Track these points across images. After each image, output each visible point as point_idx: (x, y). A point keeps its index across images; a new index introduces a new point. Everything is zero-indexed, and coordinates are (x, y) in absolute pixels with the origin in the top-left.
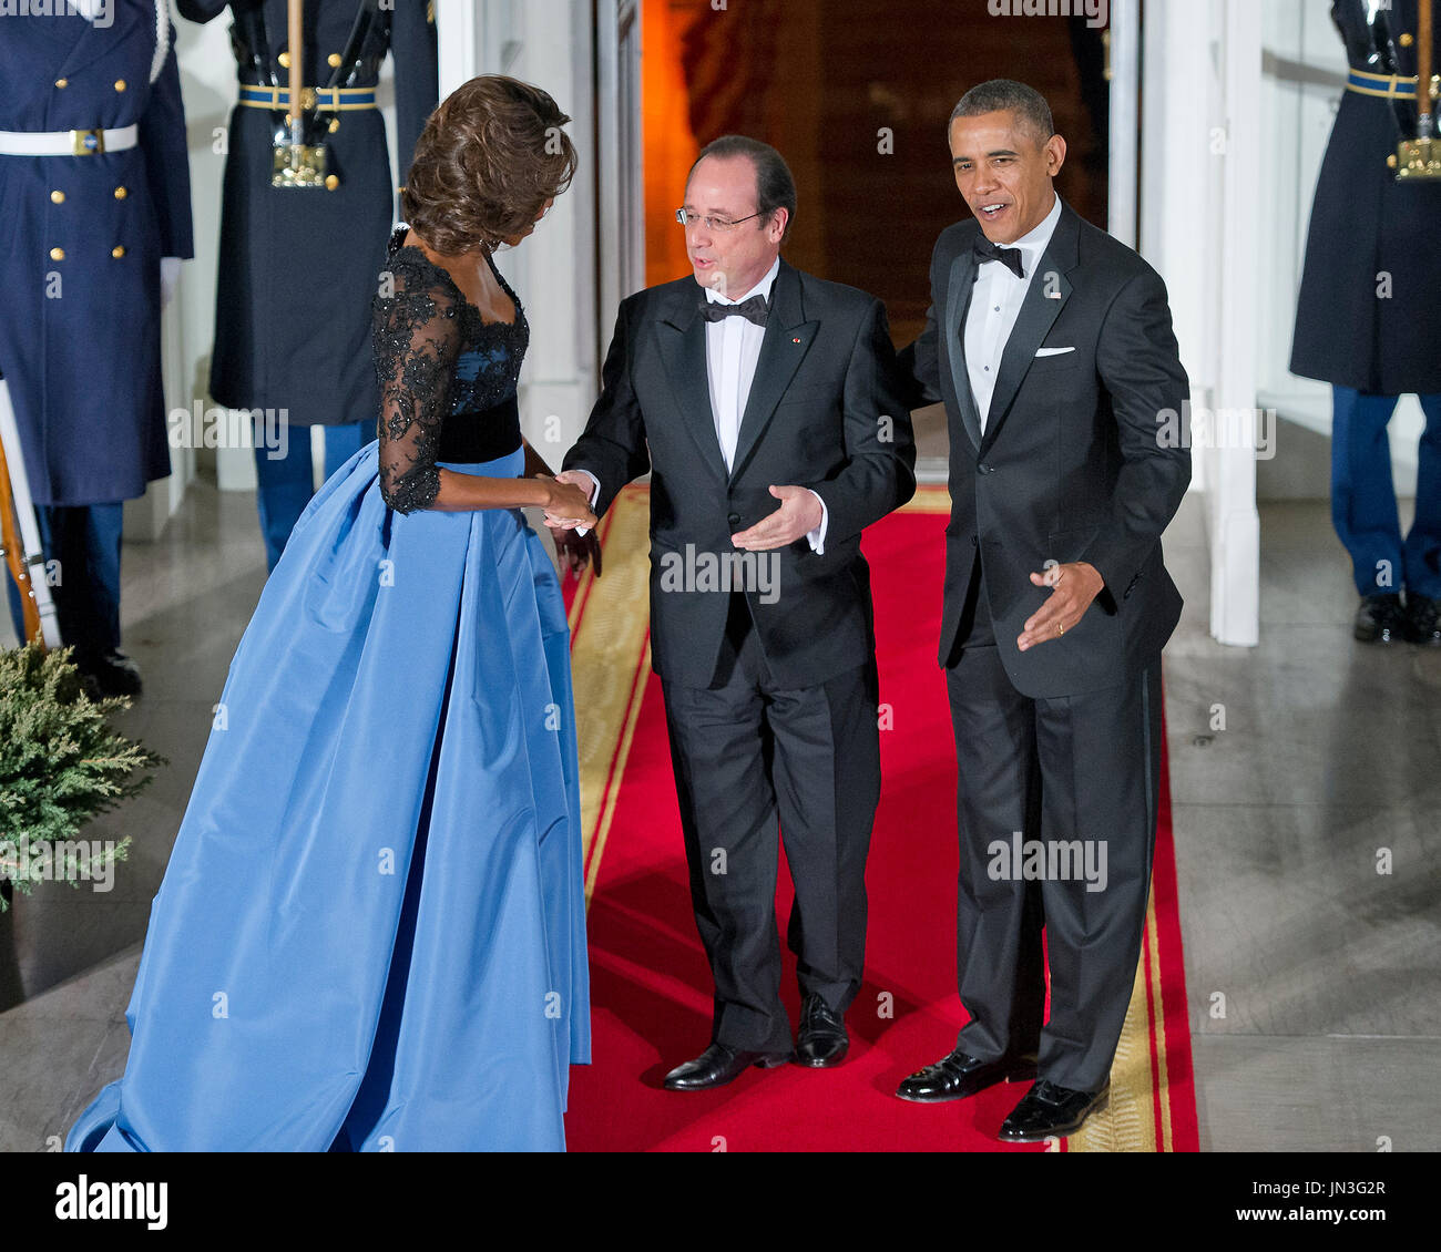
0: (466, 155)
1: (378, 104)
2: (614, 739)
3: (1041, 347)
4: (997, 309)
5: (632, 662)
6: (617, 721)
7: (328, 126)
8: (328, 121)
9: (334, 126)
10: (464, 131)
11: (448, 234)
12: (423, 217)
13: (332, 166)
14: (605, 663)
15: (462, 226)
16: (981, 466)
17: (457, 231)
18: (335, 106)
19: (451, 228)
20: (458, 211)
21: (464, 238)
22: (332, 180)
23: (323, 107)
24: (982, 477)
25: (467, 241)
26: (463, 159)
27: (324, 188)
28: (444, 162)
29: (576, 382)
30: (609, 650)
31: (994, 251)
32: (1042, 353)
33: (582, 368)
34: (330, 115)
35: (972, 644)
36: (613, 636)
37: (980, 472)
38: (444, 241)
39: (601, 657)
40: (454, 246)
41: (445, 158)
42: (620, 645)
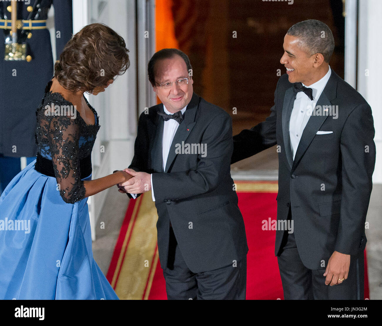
0: (87, 49)
1: (47, 26)
2: (144, 284)
3: (319, 130)
4: (302, 112)
5: (152, 253)
6: (146, 276)
7: (27, 36)
8: (27, 33)
9: (29, 36)
10: (88, 40)
11: (72, 82)
12: (63, 73)
13: (29, 52)
14: (141, 254)
15: (78, 78)
16: (293, 175)
17: (76, 81)
18: (30, 27)
19: (73, 79)
20: (79, 71)
21: (79, 84)
22: (29, 58)
23: (25, 28)
24: (293, 180)
25: (79, 86)
26: (85, 51)
27: (25, 61)
28: (77, 51)
29: (128, 140)
30: (142, 248)
31: (302, 88)
32: (319, 133)
33: (131, 133)
34: (28, 31)
35: (287, 247)
36: (144, 243)
37: (292, 178)
38: (70, 85)
39: (139, 251)
40: (73, 88)
41: (77, 49)
42: (147, 246)
